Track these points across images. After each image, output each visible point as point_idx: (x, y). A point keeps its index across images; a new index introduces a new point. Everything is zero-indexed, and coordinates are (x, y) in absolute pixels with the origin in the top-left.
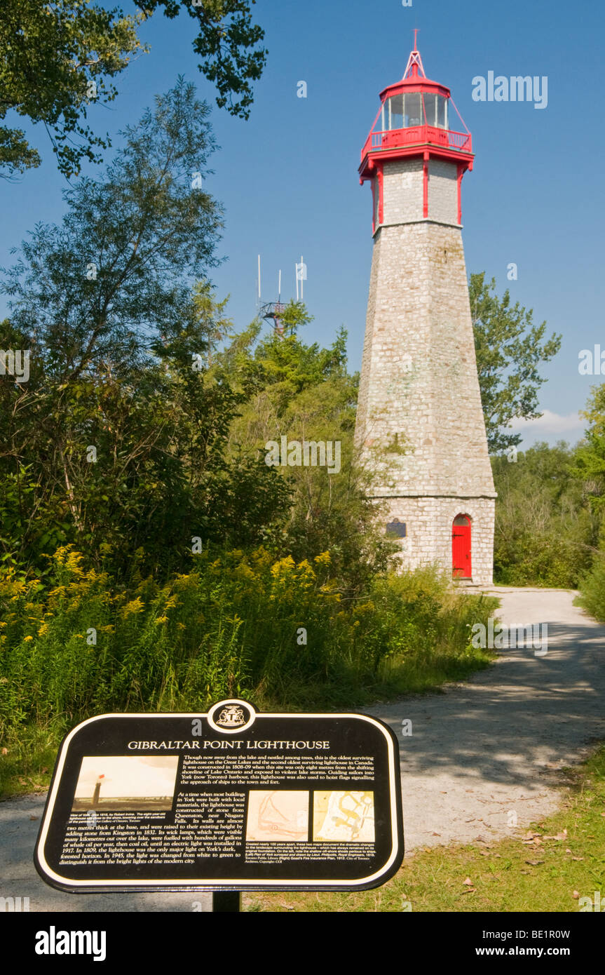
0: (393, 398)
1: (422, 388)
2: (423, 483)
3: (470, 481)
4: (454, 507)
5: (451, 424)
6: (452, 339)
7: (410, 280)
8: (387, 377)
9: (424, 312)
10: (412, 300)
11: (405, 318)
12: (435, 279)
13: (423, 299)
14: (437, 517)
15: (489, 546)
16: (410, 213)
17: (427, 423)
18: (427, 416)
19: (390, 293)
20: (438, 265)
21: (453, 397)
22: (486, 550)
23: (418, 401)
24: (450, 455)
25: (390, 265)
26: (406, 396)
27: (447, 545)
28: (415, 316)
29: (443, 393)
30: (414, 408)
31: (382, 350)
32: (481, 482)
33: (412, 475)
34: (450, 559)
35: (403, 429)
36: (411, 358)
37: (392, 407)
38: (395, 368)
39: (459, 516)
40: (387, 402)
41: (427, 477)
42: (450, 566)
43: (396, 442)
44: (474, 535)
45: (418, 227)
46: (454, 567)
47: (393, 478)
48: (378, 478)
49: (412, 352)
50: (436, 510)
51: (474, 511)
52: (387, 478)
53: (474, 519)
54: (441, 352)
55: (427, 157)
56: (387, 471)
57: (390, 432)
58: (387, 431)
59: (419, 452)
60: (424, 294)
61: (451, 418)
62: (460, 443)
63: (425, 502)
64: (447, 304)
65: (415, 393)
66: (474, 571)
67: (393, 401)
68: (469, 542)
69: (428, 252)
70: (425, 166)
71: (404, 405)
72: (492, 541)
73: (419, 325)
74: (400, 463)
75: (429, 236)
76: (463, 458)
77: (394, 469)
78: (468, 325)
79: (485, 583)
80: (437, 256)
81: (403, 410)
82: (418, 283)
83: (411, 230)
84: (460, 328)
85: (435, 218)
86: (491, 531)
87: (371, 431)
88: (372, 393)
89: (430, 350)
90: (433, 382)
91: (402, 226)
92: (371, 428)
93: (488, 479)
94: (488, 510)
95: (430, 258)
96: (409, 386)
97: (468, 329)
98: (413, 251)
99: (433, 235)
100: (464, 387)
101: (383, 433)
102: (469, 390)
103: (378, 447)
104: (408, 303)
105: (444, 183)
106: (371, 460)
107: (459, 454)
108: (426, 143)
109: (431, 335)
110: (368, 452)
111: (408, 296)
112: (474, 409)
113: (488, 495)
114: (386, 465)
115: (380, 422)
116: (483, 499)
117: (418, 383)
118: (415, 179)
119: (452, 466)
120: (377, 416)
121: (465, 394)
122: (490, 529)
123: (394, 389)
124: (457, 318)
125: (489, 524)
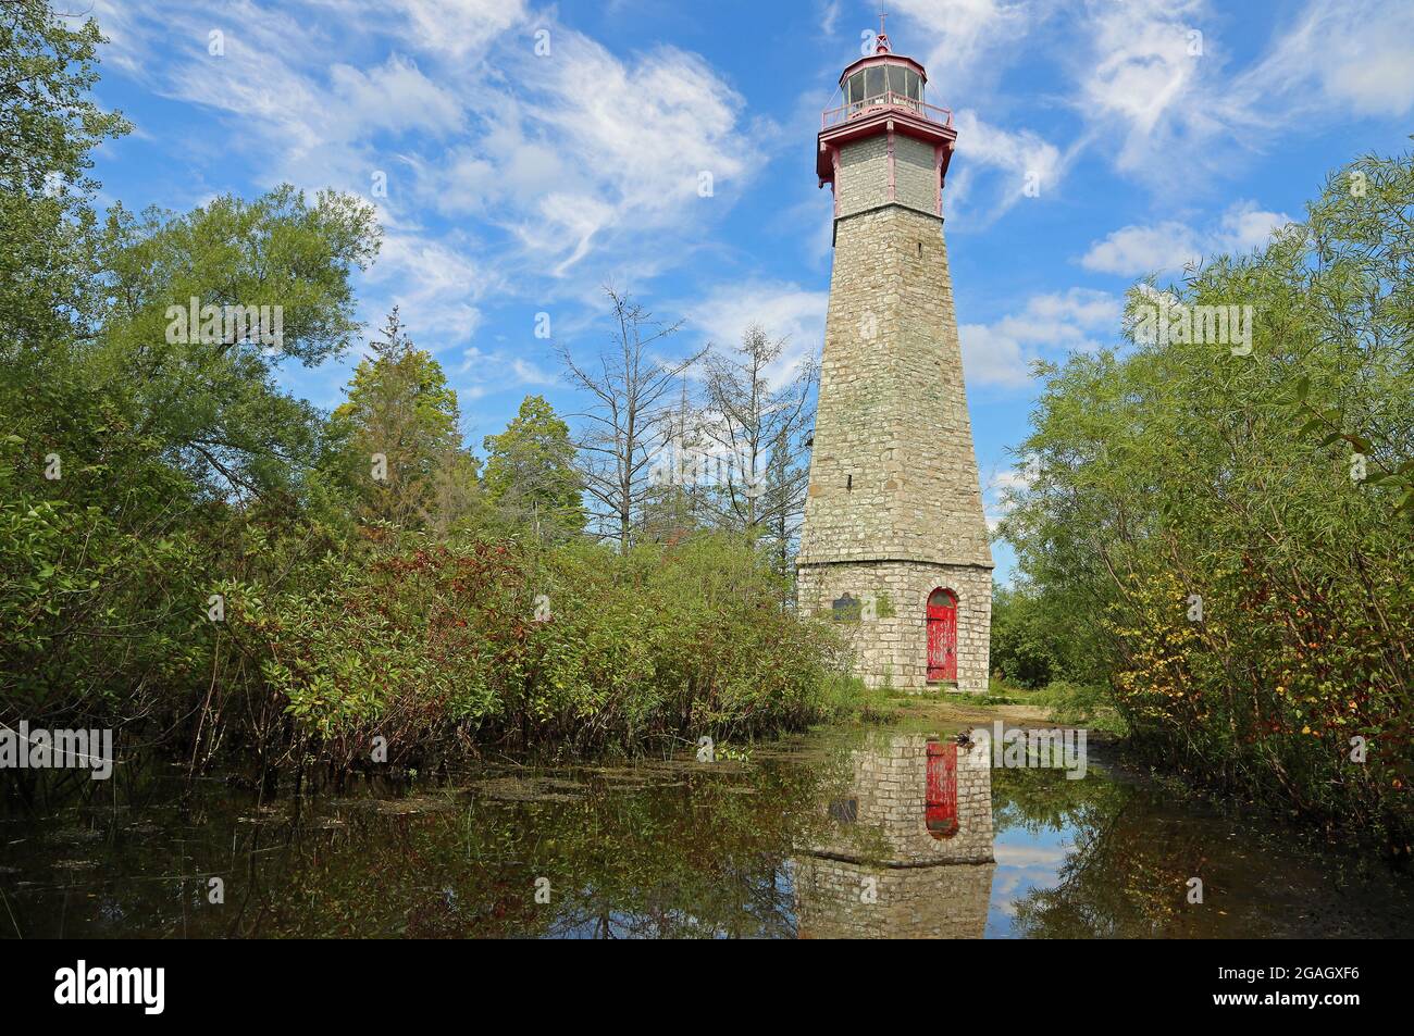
0: (846, 429)
1: (884, 413)
2: (884, 542)
3: (954, 543)
4: (930, 579)
5: (927, 463)
6: (930, 352)
7: (872, 278)
8: (840, 402)
9: (888, 315)
10: (873, 301)
12: (905, 275)
13: (887, 300)
14: (903, 591)
16: (873, 198)
17: (891, 459)
18: (891, 450)
20: (910, 259)
21: (930, 428)
22: (977, 643)
23: (880, 431)
26: (864, 425)
27: (918, 633)
28: (877, 321)
29: (916, 421)
30: (874, 440)
31: (834, 368)
33: (869, 531)
34: (924, 653)
35: (859, 470)
36: (871, 375)
37: (845, 441)
38: (850, 390)
39: (938, 591)
40: (839, 435)
41: (889, 533)
42: (924, 663)
43: (849, 487)
44: (961, 620)
45: (882, 214)
46: (930, 664)
47: (843, 537)
48: (824, 538)
49: (873, 367)
50: (902, 581)
51: (961, 585)
52: (835, 538)
53: (961, 598)
54: (913, 368)
55: (890, 126)
56: (836, 527)
57: (842, 474)
58: (837, 474)
59: (879, 500)
60: (890, 292)
61: (926, 455)
62: (941, 490)
63: (886, 569)
64: (923, 308)
65: (876, 420)
66: (960, 673)
67: (845, 433)
68: (953, 629)
69: (895, 242)
70: (890, 139)
71: (861, 437)
72: (988, 630)
73: (883, 331)
74: (854, 517)
75: (897, 223)
76: (944, 511)
77: (845, 524)
78: (953, 337)
79: (976, 690)
80: (908, 247)
81: (860, 444)
82: (882, 280)
83: (874, 219)
84: (941, 339)
85: (905, 203)
86: (986, 616)
87: (817, 475)
88: (820, 424)
89: (896, 362)
90: (900, 404)
91: (862, 215)
92: (818, 471)
93: (982, 543)
94: (981, 585)
95: (897, 249)
96: (867, 412)
97: (954, 341)
98: (876, 243)
99: (902, 222)
100: (947, 416)
101: (833, 477)
102: (954, 420)
103: (825, 496)
104: (868, 307)
105: (918, 165)
106: (816, 513)
107: (938, 504)
108: (889, 110)
109: (898, 343)
110: (812, 502)
111: (869, 298)
112: (962, 446)
113: (981, 563)
114: (835, 519)
115: (830, 462)
116: (975, 570)
117: (880, 407)
118: (879, 159)
119: (928, 520)
120: (825, 454)
121: (949, 425)
122: (985, 612)
123: (849, 417)
124: (936, 326)
125: (983, 605)
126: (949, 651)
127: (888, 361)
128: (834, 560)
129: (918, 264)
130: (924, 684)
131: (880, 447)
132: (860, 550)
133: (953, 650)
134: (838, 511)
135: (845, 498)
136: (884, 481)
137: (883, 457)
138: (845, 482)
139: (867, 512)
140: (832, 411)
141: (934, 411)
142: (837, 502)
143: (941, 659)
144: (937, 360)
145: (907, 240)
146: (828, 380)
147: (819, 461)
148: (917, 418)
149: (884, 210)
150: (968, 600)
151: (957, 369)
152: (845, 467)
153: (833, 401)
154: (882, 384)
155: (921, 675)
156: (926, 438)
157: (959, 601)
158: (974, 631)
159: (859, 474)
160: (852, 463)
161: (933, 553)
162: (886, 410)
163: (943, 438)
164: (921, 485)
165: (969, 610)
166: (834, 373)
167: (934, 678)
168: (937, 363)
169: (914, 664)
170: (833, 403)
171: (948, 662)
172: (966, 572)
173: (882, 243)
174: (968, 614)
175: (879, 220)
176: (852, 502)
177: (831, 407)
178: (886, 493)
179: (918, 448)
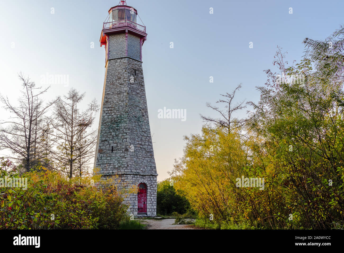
0: (111, 131)
1: (124, 126)
2: (124, 168)
3: (146, 168)
4: (138, 180)
5: (138, 142)
6: (138, 106)
7: (120, 81)
8: (109, 122)
9: (125, 94)
10: (120, 89)
11: (117, 96)
12: (130, 81)
13: (125, 89)
14: (130, 184)
15: (154, 198)
16: (120, 54)
17: (126, 141)
18: (126, 138)
19: (111, 87)
20: (132, 76)
21: (138, 131)
22: (153, 200)
23: (122, 132)
24: (137, 156)
25: (111, 75)
26: (117, 130)
27: (135, 198)
28: (122, 96)
29: (134, 129)
30: (120, 135)
31: (107, 111)
32: (151, 168)
33: (119, 165)
34: (137, 204)
35: (115, 145)
36: (120, 113)
37: (111, 135)
38: (113, 118)
39: (141, 183)
40: (109, 133)
41: (126, 165)
42: (137, 207)
43: (112, 150)
44: (148, 193)
45: (123, 60)
46: (139, 207)
47: (110, 167)
48: (104, 167)
49: (120, 111)
50: (130, 181)
51: (148, 181)
52: (108, 167)
53: (148, 186)
54: (133, 111)
55: (127, 31)
56: (108, 164)
57: (110, 146)
58: (108, 146)
59: (123, 154)
61: (137, 140)
62: (142, 151)
63: (125, 177)
64: (136, 92)
65: (121, 128)
66: (148, 210)
67: (111, 132)
68: (146, 196)
69: (127, 70)
70: (127, 35)
71: (116, 134)
72: (156, 196)
73: (123, 99)
74: (114, 160)
75: (128, 63)
76: (143, 158)
77: (111, 162)
78: (145, 101)
79: (153, 215)
80: (131, 72)
81: (116, 136)
82: (123, 82)
83: (121, 61)
84: (142, 102)
85: (131, 57)
86: (155, 191)
87: (101, 146)
88: (102, 129)
89: (128, 110)
90: (129, 123)
91: (117, 60)
92: (101, 145)
93: (154, 168)
94: (154, 181)
95: (128, 72)
96: (118, 126)
97: (145, 103)
98: (121, 70)
99: (130, 63)
100: (144, 127)
101: (107, 147)
102: (146, 128)
103: (104, 153)
104: (119, 91)
105: (135, 44)
106: (101, 159)
107: (141, 156)
108: (127, 26)
109: (128, 104)
110: (100, 155)
111: (119, 88)
112: (148, 137)
113: (154, 174)
114: (108, 161)
115: (106, 142)
116: (152, 177)
117: (122, 124)
118: (122, 41)
119: (138, 161)
120: (104, 139)
121: (144, 130)
122: (155, 190)
123: (112, 127)
124: (140, 98)
125: (155, 188)
126: (144, 203)
127: (125, 109)
128: (108, 174)
129: (135, 77)
130: (137, 214)
131: (123, 137)
132: (116, 171)
133: (146, 202)
134: (109, 158)
135: (111, 154)
136: (124, 148)
137: (124, 140)
138: (111, 149)
139: (118, 158)
140: (106, 125)
141: (139, 125)
142: (108, 155)
143: (142, 205)
144: (140, 109)
145: (131, 69)
146: (105, 114)
147: (102, 141)
148: (134, 128)
149: (124, 59)
150: (150, 186)
151: (146, 112)
152: (111, 144)
153: (106, 121)
154: (123, 117)
155: (136, 211)
156: (137, 134)
157: (147, 187)
158: (152, 196)
159: (116, 146)
160: (113, 142)
161: (140, 171)
162: (125, 125)
163: (142, 134)
164: (136, 150)
165: (151, 189)
166: (107, 112)
167: (140, 212)
168: (140, 110)
169: (134, 208)
170: (107, 122)
171: (144, 207)
172: (149, 177)
173: (123, 70)
174: (150, 191)
175: (122, 62)
176: (113, 155)
177: (106, 124)
178: (125, 152)
179: (135, 138)
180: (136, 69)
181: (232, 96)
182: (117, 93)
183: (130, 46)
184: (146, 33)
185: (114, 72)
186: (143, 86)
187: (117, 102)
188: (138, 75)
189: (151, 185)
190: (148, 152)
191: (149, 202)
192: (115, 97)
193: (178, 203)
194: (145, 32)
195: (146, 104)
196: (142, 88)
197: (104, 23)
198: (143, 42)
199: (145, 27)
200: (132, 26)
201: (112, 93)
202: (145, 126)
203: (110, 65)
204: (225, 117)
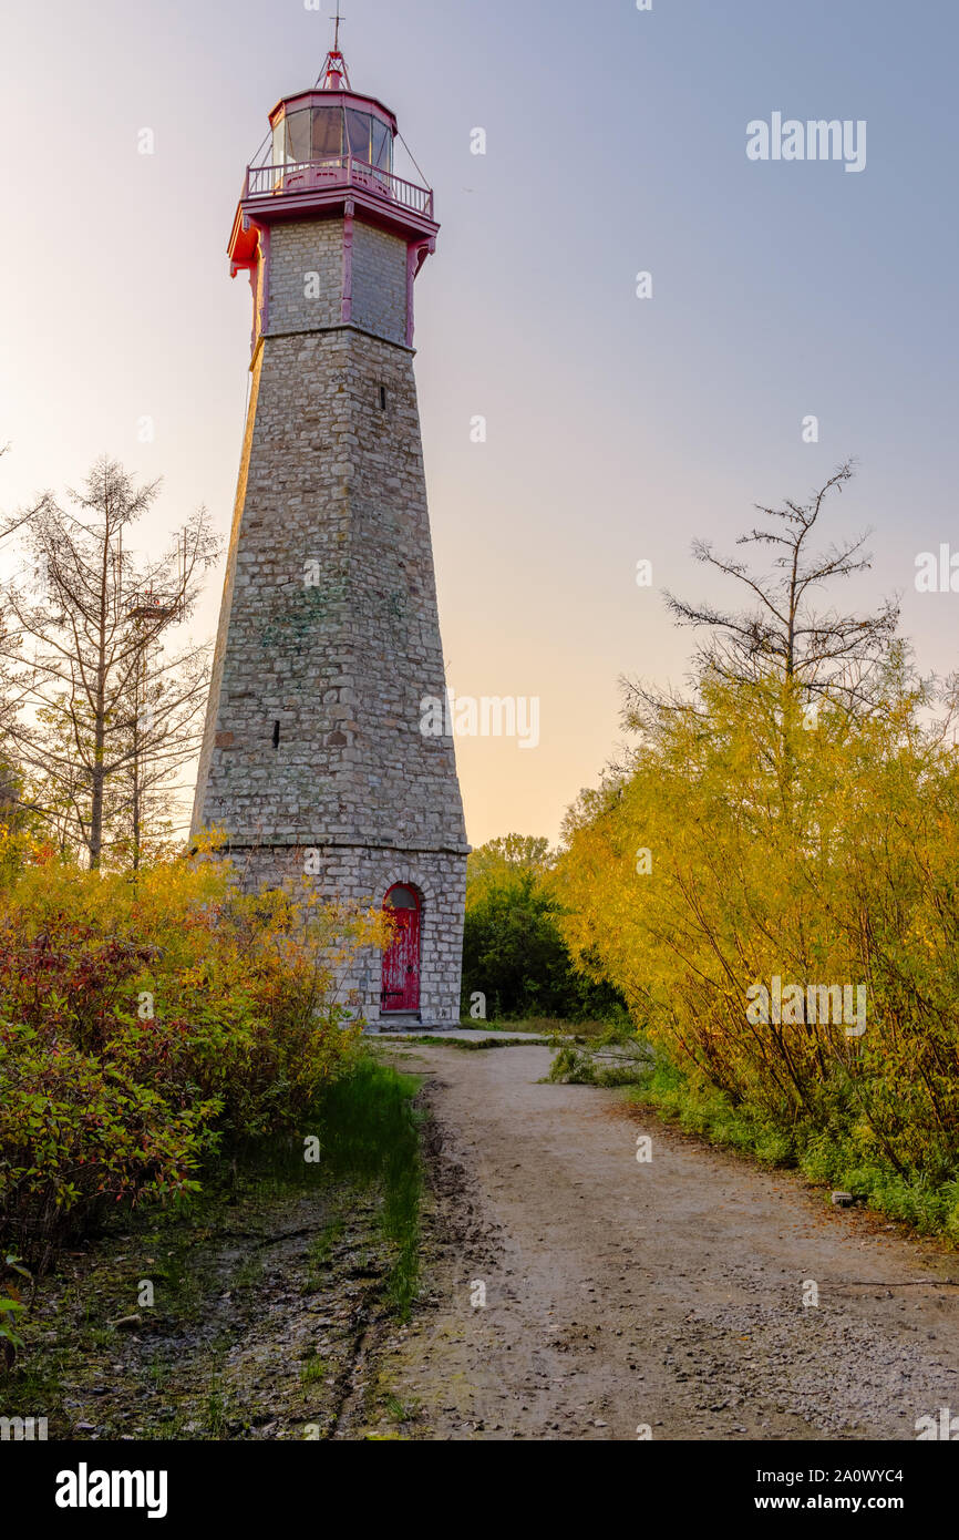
0: (273, 653)
1: (329, 634)
2: (326, 819)
3: (419, 818)
4: (387, 871)
5: (386, 707)
6: (392, 549)
7: (314, 434)
8: (264, 614)
9: (337, 492)
10: (315, 469)
11: (303, 502)
12: (361, 433)
13: (336, 469)
14: (351, 887)
15: (454, 948)
17: (338, 701)
18: (338, 688)
19: (275, 458)
20: (369, 411)
21: (391, 658)
22: (446, 957)
23: (321, 660)
24: (383, 767)
25: (277, 407)
26: (299, 649)
28: (321, 500)
29: (372, 648)
30: (313, 673)
31: (255, 563)
32: (442, 822)
33: (305, 803)
34: (377, 974)
35: (290, 715)
37: (271, 670)
38: (279, 597)
39: (399, 884)
40: (261, 662)
41: (334, 807)
42: (377, 987)
43: (276, 739)
44: (428, 926)
45: (331, 338)
46: (385, 988)
47: (267, 810)
48: (239, 810)
50: (351, 874)
51: (427, 878)
52: (255, 810)
53: (427, 895)
54: (369, 571)
55: (349, 209)
56: (257, 795)
57: (265, 719)
58: (258, 718)
59: (321, 759)
60: (340, 458)
61: (385, 696)
62: (405, 746)
63: (328, 857)
64: (385, 485)
65: (316, 644)
66: (424, 998)
67: (272, 660)
68: (417, 939)
69: (349, 385)
70: (347, 229)
71: (295, 667)
72: (461, 939)
73: (328, 515)
74: (283, 781)
75: (352, 355)
76: (407, 776)
77: (269, 792)
78: (422, 527)
79: (444, 1022)
80: (366, 393)
81: (293, 677)
82: (329, 440)
83: (319, 345)
84: (408, 530)
85: (365, 326)
86: (458, 920)
87: (228, 718)
88: (234, 644)
89: (348, 563)
90: (351, 623)
91: (302, 337)
92: (229, 712)
93: (455, 819)
94: (453, 878)
95: (352, 394)
96: (304, 631)
97: (423, 534)
98: (322, 382)
99: (360, 355)
100: (414, 640)
101: (251, 722)
102: (422, 646)
103: (241, 748)
104: (308, 477)
105: (384, 269)
106: (226, 773)
107: (399, 765)
108: (349, 184)
109: (350, 535)
110: (221, 758)
111: (309, 463)
112: (432, 683)
113: (454, 848)
114: (255, 783)
115: (246, 701)
116: (445, 857)
117: (322, 626)
118: (329, 253)
119: (386, 789)
120: (240, 688)
121: (415, 653)
122: (457, 915)
123: (277, 636)
124: (400, 512)
125: (455, 905)
126: (410, 967)
127: (334, 559)
128: (254, 843)
129: (379, 418)
130: (377, 1017)
131: (323, 683)
132: (292, 829)
133: (415, 967)
134: (260, 773)
135: (270, 753)
136: (327, 732)
137: (326, 697)
138: (270, 731)
139: (302, 774)
140: (252, 626)
141: (396, 633)
142: (258, 759)
143: (400, 980)
144: (401, 560)
145: (366, 382)
146: (246, 579)
147: (232, 697)
148: (374, 643)
149: (334, 333)
150: (436, 898)
151: (428, 574)
152: (270, 709)
153: (252, 610)
154: (326, 592)
155: (373, 1003)
156: (385, 672)
157: (425, 900)
158: (442, 941)
159: (292, 720)
160: (281, 703)
161: (392, 833)
162: (331, 631)
163: (408, 673)
164: (378, 739)
165: (438, 912)
166: (256, 569)
167: (390, 1007)
168: (401, 565)
169: (364, 988)
170: (253, 614)
171: (409, 985)
172: (434, 859)
173: (330, 383)
174: (436, 918)
175: (328, 348)
176: (280, 760)
177: (250, 620)
178: (330, 749)
179: (375, 687)
180: (388, 381)
181: (807, 517)
182: (300, 488)
183: (365, 277)
184: (435, 221)
185: (289, 392)
186: (415, 458)
187: (302, 528)
188: (394, 409)
189: (442, 893)
190: (431, 750)
191: (431, 967)
192: (291, 502)
193: (549, 966)
194: (431, 216)
195: (429, 540)
196: (413, 469)
197: (249, 170)
198: (422, 258)
199: (431, 193)
200: (372, 186)
201: (280, 486)
202: (420, 635)
203: (271, 360)
204: (774, 606)
